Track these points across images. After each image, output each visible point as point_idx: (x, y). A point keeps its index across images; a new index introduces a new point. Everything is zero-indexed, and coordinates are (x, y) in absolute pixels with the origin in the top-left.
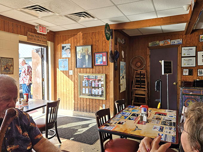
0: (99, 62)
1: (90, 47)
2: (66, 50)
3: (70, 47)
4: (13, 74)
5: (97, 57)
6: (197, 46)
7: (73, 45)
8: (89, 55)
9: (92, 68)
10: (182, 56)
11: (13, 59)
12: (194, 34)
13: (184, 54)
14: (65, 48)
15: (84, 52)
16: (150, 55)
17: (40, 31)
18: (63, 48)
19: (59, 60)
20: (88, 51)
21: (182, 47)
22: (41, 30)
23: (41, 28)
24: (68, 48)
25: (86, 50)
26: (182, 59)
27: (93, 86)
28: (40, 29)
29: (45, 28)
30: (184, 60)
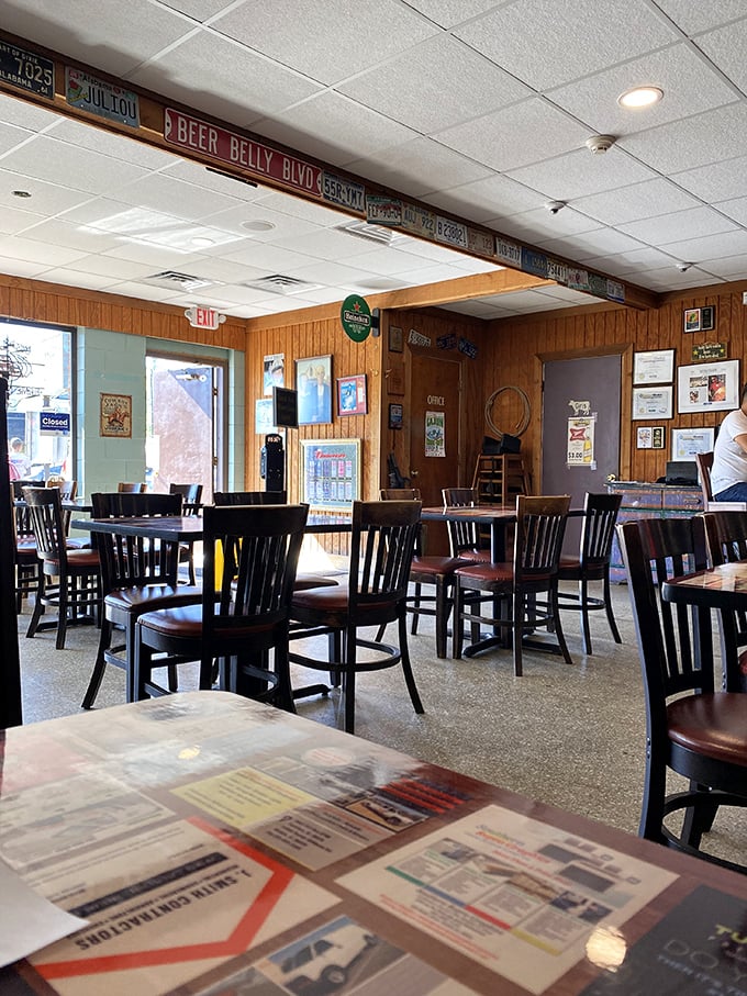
0: (347, 405)
1: (328, 361)
2: (274, 371)
3: (281, 364)
4: (130, 436)
5: (343, 391)
6: (678, 350)
7: (289, 358)
8: (325, 386)
9: (333, 422)
10: (636, 383)
11: (130, 397)
12: (668, 308)
13: (642, 375)
14: (271, 368)
15: (314, 376)
16: (543, 383)
17: (199, 323)
18: (267, 365)
19: (258, 401)
20: (323, 373)
21: (634, 352)
22: (201, 320)
23: (201, 314)
24: (280, 367)
25: (319, 370)
26: (636, 391)
27: (334, 474)
28: (199, 317)
29: (213, 312)
30: (641, 396)
